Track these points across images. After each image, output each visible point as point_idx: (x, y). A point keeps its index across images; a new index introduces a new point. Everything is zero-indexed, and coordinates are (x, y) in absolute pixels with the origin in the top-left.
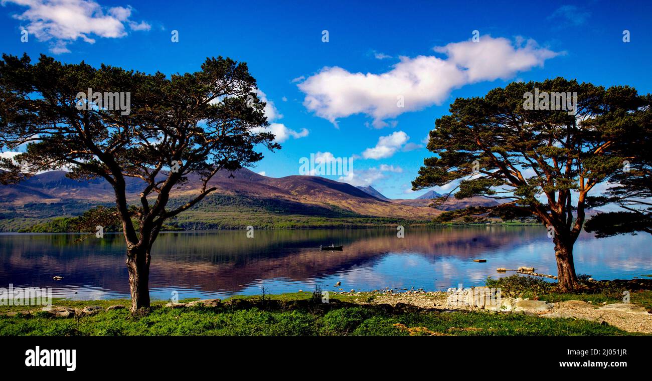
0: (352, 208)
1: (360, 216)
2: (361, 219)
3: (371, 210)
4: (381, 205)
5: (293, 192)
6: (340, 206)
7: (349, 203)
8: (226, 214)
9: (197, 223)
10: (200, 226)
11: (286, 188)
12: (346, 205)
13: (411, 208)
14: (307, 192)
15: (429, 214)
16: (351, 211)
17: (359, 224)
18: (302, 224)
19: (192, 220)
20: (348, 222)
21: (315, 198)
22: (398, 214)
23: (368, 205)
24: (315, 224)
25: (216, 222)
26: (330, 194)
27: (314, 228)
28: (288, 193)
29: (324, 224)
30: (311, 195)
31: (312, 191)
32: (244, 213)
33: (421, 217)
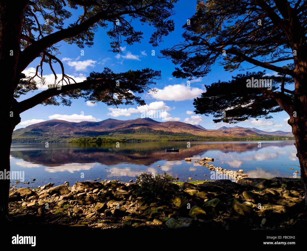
0: (192, 133)
1: (195, 136)
2: (196, 137)
3: (199, 134)
4: (203, 132)
5: (169, 127)
6: (187, 132)
7: (191, 131)
8: (144, 135)
9: (133, 139)
10: (134, 140)
11: (166, 126)
12: (190, 132)
13: (215, 133)
14: (174, 127)
15: (223, 135)
16: (192, 134)
17: (194, 139)
18: (172, 139)
19: (132, 138)
20: (190, 138)
21: (178, 130)
22: (210, 135)
23: (198, 132)
24: (178, 139)
25: (140, 138)
26: (184, 128)
27: (177, 141)
28: (167, 127)
29: (181, 139)
30: (176, 128)
31: (176, 127)
32: (151, 135)
33: (219, 136)
